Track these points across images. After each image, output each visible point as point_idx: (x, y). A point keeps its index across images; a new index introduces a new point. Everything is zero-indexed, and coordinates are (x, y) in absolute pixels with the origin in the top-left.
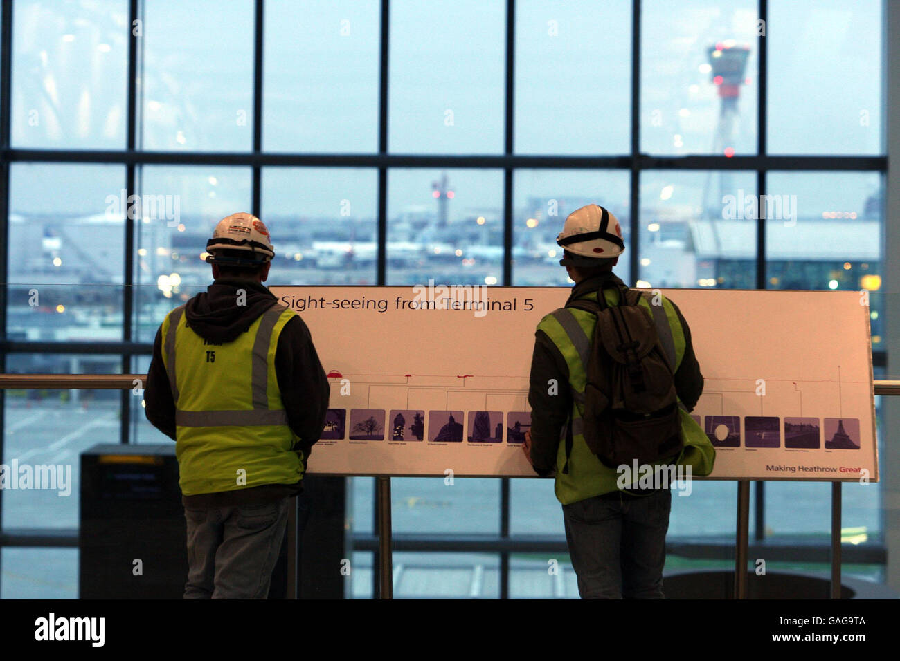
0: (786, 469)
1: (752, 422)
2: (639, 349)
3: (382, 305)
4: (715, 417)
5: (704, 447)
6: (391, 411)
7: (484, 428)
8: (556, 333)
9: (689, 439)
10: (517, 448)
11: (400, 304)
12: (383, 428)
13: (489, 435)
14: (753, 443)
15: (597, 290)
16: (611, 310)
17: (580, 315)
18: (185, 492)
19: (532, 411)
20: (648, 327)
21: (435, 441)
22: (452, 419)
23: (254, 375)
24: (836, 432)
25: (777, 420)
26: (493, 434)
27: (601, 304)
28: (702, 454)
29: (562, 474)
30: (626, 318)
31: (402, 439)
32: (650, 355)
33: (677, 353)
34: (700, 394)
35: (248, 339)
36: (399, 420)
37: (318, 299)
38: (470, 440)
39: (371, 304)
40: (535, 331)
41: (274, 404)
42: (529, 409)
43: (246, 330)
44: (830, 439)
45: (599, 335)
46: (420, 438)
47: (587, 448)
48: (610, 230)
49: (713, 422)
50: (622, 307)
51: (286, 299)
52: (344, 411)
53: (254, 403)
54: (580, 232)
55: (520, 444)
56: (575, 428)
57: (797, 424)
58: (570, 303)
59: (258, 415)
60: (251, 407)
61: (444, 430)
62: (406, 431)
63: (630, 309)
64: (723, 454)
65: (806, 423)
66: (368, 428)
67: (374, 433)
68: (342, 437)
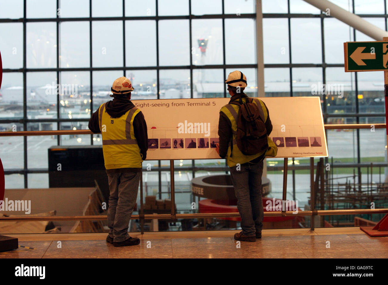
0: (299, 153)
1: (288, 139)
2: (254, 117)
3: (168, 105)
4: (276, 138)
5: (274, 147)
6: (173, 139)
7: (203, 143)
8: (227, 112)
9: (270, 145)
10: (214, 149)
11: (173, 105)
12: (170, 144)
13: (205, 145)
14: (288, 145)
15: (240, 98)
16: (244, 104)
17: (234, 106)
18: (107, 168)
19: (219, 137)
20: (256, 109)
21: (188, 148)
22: (192, 141)
23: (126, 128)
24: (314, 141)
25: (295, 138)
26: (206, 145)
27: (241, 102)
28: (273, 150)
29: (229, 157)
30: (249, 106)
31: (177, 148)
32: (258, 118)
33: (265, 118)
34: (272, 130)
35: (124, 117)
36: (175, 142)
37: (147, 104)
38: (199, 147)
39: (164, 105)
40: (219, 112)
41: (133, 138)
42: (218, 137)
43: (124, 114)
44: (312, 144)
45: (241, 112)
46: (183, 147)
47: (238, 149)
48: (244, 79)
49: (275, 139)
50: (247, 103)
51: (137, 104)
52: (158, 139)
53: (126, 137)
54: (234, 79)
55: (215, 148)
56: (234, 143)
57: (301, 139)
58: (230, 103)
59: (128, 141)
60: (125, 138)
61: (190, 144)
62: (178, 145)
63: (250, 104)
64: (280, 149)
65: (304, 139)
66: (166, 145)
67: (168, 146)
68: (157, 148)
